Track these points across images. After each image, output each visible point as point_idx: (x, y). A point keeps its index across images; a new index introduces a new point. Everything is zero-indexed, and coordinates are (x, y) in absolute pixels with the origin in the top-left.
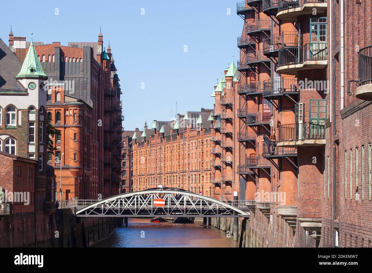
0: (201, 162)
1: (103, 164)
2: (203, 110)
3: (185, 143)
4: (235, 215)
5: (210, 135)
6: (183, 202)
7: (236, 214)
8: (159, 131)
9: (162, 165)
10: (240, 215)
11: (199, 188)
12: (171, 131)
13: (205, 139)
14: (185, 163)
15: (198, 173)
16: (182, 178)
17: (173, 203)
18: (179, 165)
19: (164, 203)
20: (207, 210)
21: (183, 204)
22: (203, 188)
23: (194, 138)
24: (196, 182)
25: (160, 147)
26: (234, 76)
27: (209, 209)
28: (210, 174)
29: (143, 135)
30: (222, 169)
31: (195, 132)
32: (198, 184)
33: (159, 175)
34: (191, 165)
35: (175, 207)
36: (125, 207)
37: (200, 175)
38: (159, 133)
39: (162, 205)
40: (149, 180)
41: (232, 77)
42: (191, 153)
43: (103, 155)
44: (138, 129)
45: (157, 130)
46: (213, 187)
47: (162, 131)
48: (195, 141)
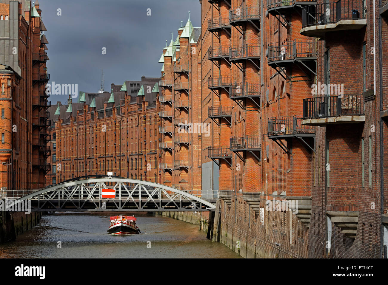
0: (143, 143)
1: (31, 146)
2: (143, 78)
3: (122, 119)
4: (202, 208)
5: (155, 110)
6: (138, 192)
7: (204, 207)
8: (89, 105)
9: (93, 148)
10: (208, 208)
11: (141, 175)
12: (105, 105)
13: (149, 115)
14: (123, 144)
15: (140, 157)
16: (119, 163)
17: (125, 194)
18: (115, 147)
19: (114, 194)
20: (168, 203)
21: (138, 196)
22: (145, 175)
23: (134, 114)
24: (137, 168)
25: (90, 125)
26: (191, 37)
27: (171, 201)
28: (155, 158)
29: (69, 110)
30: (173, 151)
31: (135, 107)
32: (140, 170)
33: (90, 160)
34: (130, 147)
35: (128, 198)
36: (66, 200)
37: (141, 159)
38: (89, 108)
39: (112, 196)
40: (76, 165)
41: (188, 38)
42: (130, 132)
43: (31, 135)
44: (61, 102)
45: (87, 103)
46: (159, 174)
47: (93, 105)
48: (136, 117)
